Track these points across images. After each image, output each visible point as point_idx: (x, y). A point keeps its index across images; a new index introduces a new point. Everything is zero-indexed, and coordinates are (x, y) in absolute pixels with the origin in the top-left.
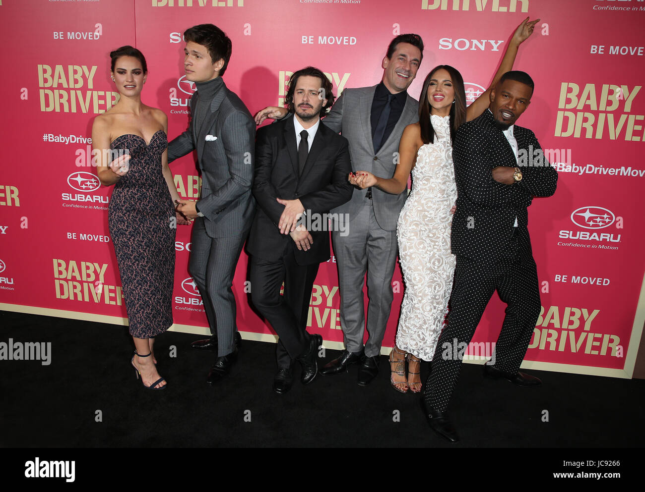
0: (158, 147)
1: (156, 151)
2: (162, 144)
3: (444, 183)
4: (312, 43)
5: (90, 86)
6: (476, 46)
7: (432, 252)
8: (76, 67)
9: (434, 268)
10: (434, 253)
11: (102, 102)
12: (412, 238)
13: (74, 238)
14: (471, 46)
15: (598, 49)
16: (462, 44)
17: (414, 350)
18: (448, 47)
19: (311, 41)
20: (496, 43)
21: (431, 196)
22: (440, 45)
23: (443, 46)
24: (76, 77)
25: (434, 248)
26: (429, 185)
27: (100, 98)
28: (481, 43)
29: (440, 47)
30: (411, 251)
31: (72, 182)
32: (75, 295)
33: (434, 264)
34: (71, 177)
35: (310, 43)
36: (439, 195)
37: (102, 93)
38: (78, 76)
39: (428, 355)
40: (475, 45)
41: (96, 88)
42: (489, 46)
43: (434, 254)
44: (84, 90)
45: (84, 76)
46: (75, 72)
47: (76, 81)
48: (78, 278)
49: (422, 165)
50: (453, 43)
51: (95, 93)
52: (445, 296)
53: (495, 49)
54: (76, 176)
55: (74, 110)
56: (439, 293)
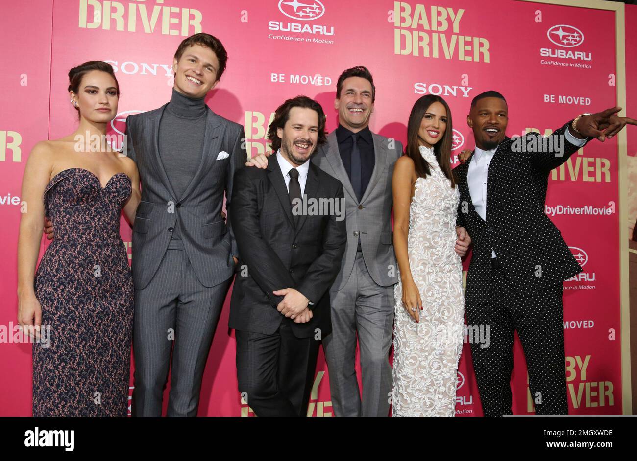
0: (118, 192)
1: (114, 197)
2: (123, 190)
3: (447, 216)
6: (449, 92)
12: (420, 282)
18: (423, 91)
20: (466, 89)
21: (437, 230)
22: (415, 90)
25: (443, 295)
26: (432, 219)
28: (453, 89)
36: (445, 229)
40: (448, 90)
49: (422, 198)
50: (427, 88)
53: (466, 95)
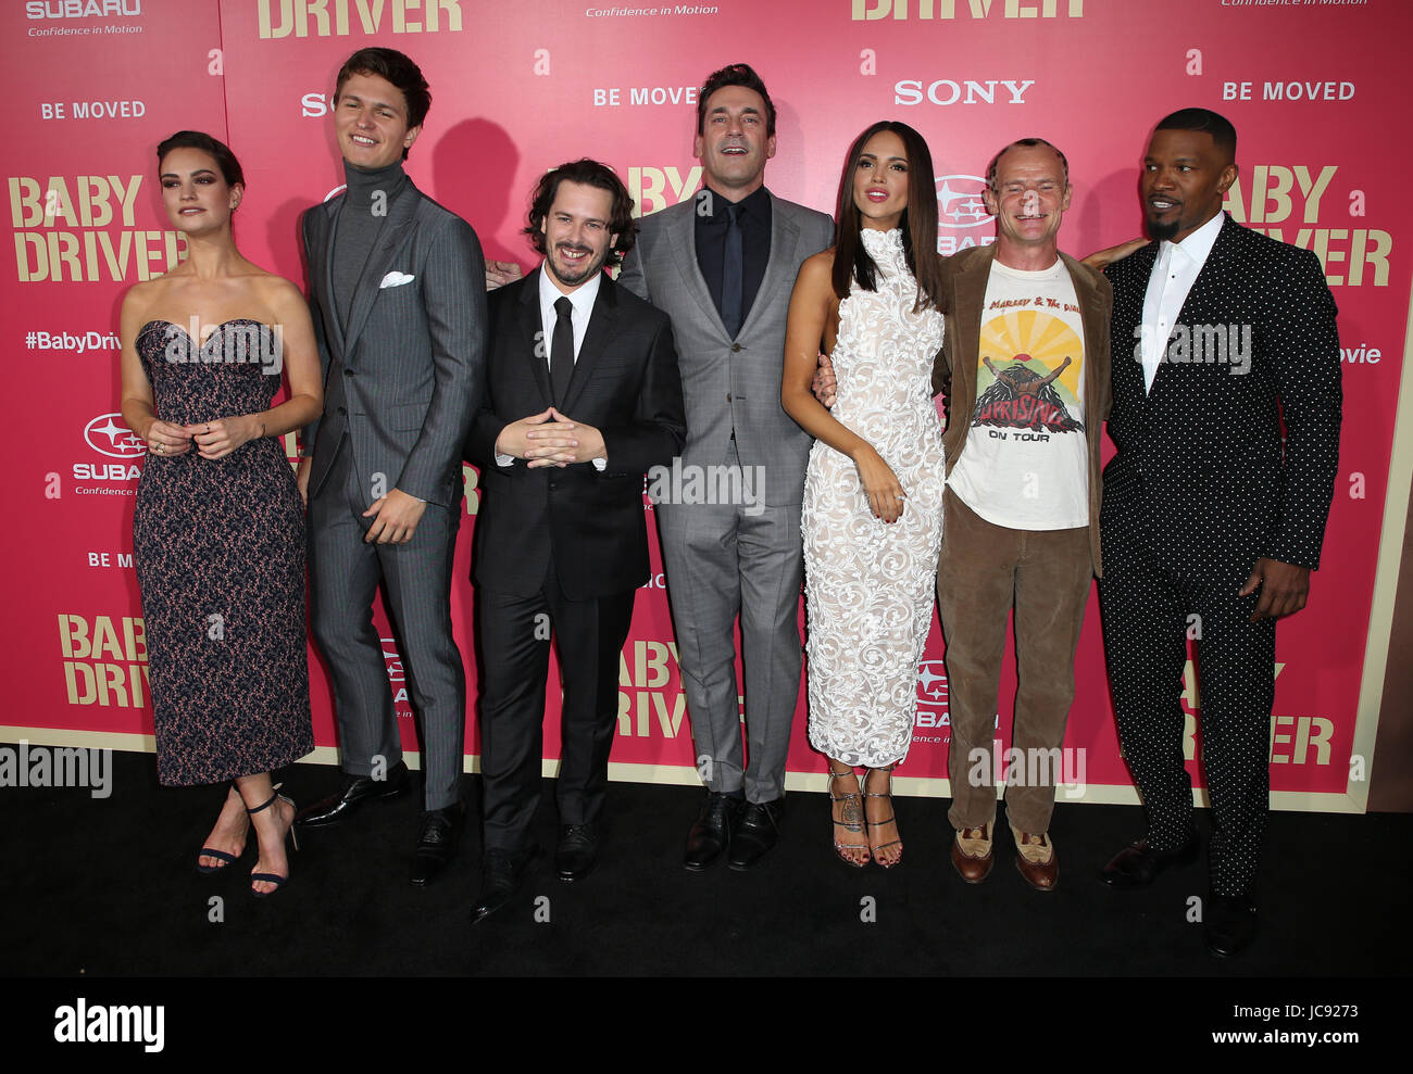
3: (904, 377)
4: (618, 104)
5: (129, 219)
7: (884, 542)
8: (95, 180)
9: (888, 573)
10: (889, 541)
11: (156, 255)
12: (841, 511)
13: (104, 565)
14: (964, 95)
15: (1238, 91)
16: (944, 92)
17: (841, 753)
19: (615, 100)
21: (878, 408)
23: (903, 97)
24: (96, 201)
25: (889, 532)
26: (870, 385)
27: (152, 245)
29: (898, 101)
30: (839, 540)
31: (94, 437)
32: (112, 693)
33: (888, 565)
34: (93, 427)
35: (612, 103)
36: (895, 405)
37: (155, 235)
38: (101, 200)
39: (876, 754)
41: (141, 224)
42: (1002, 93)
43: (890, 543)
44: (115, 229)
45: (113, 199)
46: (94, 191)
47: (96, 212)
48: (118, 656)
49: (850, 339)
51: (140, 236)
52: (915, 632)
54: (104, 423)
55: (94, 276)
56: (900, 628)
